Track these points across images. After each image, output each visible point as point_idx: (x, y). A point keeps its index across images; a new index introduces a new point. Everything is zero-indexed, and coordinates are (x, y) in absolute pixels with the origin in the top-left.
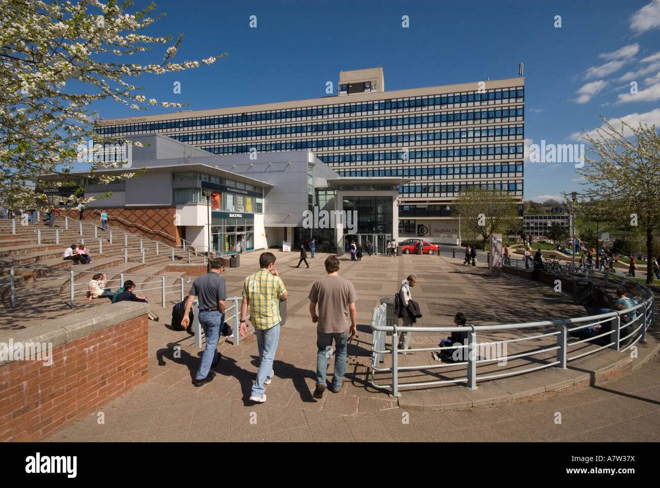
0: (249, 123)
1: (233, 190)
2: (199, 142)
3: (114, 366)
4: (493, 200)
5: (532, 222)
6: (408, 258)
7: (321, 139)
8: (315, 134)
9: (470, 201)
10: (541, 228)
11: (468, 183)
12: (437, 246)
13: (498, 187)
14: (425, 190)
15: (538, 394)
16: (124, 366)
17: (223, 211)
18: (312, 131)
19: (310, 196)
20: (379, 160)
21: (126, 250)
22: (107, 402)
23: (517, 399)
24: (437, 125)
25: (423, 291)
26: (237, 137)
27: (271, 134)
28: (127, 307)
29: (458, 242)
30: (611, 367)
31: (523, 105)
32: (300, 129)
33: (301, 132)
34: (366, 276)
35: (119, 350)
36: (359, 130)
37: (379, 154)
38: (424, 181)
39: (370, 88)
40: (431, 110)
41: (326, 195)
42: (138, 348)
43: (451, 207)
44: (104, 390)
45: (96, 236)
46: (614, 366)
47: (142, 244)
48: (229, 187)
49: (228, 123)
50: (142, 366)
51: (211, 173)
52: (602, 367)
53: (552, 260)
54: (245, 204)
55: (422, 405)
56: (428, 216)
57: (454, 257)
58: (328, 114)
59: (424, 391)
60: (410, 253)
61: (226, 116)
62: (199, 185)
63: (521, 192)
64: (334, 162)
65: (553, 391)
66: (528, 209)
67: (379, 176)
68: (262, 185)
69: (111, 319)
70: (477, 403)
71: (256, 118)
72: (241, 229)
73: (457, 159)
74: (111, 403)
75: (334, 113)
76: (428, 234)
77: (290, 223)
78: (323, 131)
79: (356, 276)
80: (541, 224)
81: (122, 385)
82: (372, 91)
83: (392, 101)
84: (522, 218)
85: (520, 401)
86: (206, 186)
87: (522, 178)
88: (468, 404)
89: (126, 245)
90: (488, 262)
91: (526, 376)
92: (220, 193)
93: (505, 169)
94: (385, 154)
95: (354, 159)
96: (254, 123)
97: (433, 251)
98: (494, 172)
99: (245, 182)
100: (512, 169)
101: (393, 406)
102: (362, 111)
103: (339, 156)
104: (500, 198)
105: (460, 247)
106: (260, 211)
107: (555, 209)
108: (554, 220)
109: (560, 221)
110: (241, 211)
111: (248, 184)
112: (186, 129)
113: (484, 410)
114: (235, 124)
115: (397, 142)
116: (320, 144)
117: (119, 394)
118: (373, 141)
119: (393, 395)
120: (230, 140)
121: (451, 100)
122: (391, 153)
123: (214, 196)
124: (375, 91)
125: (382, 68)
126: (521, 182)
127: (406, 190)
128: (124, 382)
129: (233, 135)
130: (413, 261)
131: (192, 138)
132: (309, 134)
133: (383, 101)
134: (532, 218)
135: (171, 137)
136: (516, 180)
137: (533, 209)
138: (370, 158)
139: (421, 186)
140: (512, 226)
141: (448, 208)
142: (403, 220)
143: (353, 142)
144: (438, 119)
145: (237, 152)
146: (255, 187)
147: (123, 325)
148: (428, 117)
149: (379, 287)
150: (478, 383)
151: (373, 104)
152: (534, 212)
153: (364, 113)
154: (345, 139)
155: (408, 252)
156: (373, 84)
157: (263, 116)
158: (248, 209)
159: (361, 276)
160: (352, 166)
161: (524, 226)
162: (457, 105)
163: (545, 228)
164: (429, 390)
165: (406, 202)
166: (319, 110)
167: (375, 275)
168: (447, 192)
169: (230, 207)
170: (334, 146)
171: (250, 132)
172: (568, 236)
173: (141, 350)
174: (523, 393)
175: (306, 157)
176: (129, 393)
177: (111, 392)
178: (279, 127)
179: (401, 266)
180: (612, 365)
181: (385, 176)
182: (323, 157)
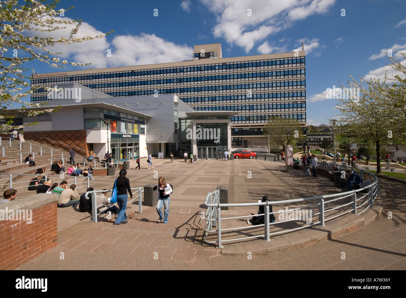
0: (136, 77)
1: (125, 120)
2: (103, 89)
3: (33, 236)
4: (288, 125)
5: (312, 138)
6: (237, 161)
7: (183, 87)
8: (179, 84)
9: (275, 125)
10: (317, 141)
11: (274, 115)
12: (255, 153)
13: (291, 117)
14: (248, 119)
15: (307, 242)
16: (40, 237)
17: (118, 133)
18: (177, 82)
19: (176, 123)
20: (219, 100)
21: (51, 160)
22: (28, 260)
23: (294, 246)
24: (254, 79)
25: (245, 182)
26: (129, 86)
27: (150, 84)
28: (42, 197)
29: (268, 150)
30: (351, 224)
31: (305, 68)
32: (169, 81)
33: (170, 83)
34: (210, 173)
35: (36, 226)
36: (206, 82)
37: (219, 97)
38: (247, 113)
39: (213, 56)
40: (250, 70)
41: (186, 122)
42: (50, 224)
43: (264, 129)
44: (25, 253)
45: (31, 151)
46: (353, 223)
47: (63, 156)
48: (122, 118)
49: (122, 76)
50: (53, 236)
51: (110, 109)
52: (346, 224)
53: (323, 160)
54: (133, 128)
55: (236, 253)
56: (250, 135)
57: (265, 160)
58: (187, 71)
59: (238, 244)
60: (238, 158)
61: (121, 72)
62: (102, 116)
63: (305, 120)
64: (191, 102)
65: (316, 240)
66: (310, 130)
67: (219, 110)
68: (145, 117)
69: (30, 206)
70: (270, 249)
71: (141, 73)
72: (131, 145)
73: (267, 100)
74: (31, 261)
75: (190, 71)
76: (250, 146)
77: (163, 141)
78: (184, 82)
79: (205, 173)
80: (317, 139)
81: (39, 249)
82: (214, 58)
83: (227, 64)
84: (306, 135)
85: (296, 247)
86: (107, 117)
87: (305, 112)
88: (264, 250)
89: (52, 156)
90: (285, 163)
91: (300, 231)
92: (116, 122)
93: (295, 106)
94: (223, 96)
95: (204, 100)
96: (139, 77)
97: (253, 156)
98: (289, 108)
99: (133, 114)
100: (299, 106)
101: (218, 254)
102: (208, 70)
103: (194, 98)
104: (292, 124)
105: (269, 154)
106: (143, 133)
107: (325, 130)
108: (325, 137)
109: (328, 137)
110: (130, 133)
111: (136, 116)
112: (94, 80)
113: (274, 253)
114: (127, 78)
115: (230, 89)
116: (182, 91)
117: (36, 255)
118: (215, 89)
119: (218, 247)
120: (124, 87)
121: (262, 64)
122: (227, 96)
123: (113, 124)
124: (216, 58)
125: (220, 44)
126: (304, 114)
127: (236, 119)
128: (40, 247)
129: (126, 84)
130: (240, 163)
131: (99, 86)
132: (175, 84)
133: (221, 64)
134: (312, 135)
135: (84, 85)
136: (301, 113)
137: (312, 130)
138: (213, 99)
139: (246, 117)
140: (300, 141)
141: (262, 130)
142: (235, 138)
143: (203, 89)
144: (255, 75)
145: (129, 95)
146: (140, 118)
147: (38, 209)
148: (249, 74)
149: (218, 180)
150: (271, 237)
151: (215, 66)
152: (313, 132)
153: (210, 71)
154: (198, 87)
155: (237, 157)
156: (215, 54)
157: (146, 73)
158: (135, 132)
159: (207, 173)
160: (203, 104)
161: (307, 140)
162: (266, 67)
163: (320, 141)
164: (241, 243)
165: (236, 126)
166: (181, 69)
167: (216, 172)
168: (261, 120)
169: (123, 130)
170: (191, 92)
171: (137, 83)
172: (333, 146)
173: (52, 226)
174: (298, 242)
175: (173, 98)
176: (44, 254)
177: (30, 254)
178: (156, 79)
179: (233, 166)
180: (351, 223)
181: (223, 110)
182: (184, 98)
